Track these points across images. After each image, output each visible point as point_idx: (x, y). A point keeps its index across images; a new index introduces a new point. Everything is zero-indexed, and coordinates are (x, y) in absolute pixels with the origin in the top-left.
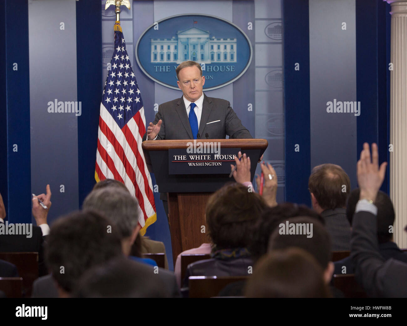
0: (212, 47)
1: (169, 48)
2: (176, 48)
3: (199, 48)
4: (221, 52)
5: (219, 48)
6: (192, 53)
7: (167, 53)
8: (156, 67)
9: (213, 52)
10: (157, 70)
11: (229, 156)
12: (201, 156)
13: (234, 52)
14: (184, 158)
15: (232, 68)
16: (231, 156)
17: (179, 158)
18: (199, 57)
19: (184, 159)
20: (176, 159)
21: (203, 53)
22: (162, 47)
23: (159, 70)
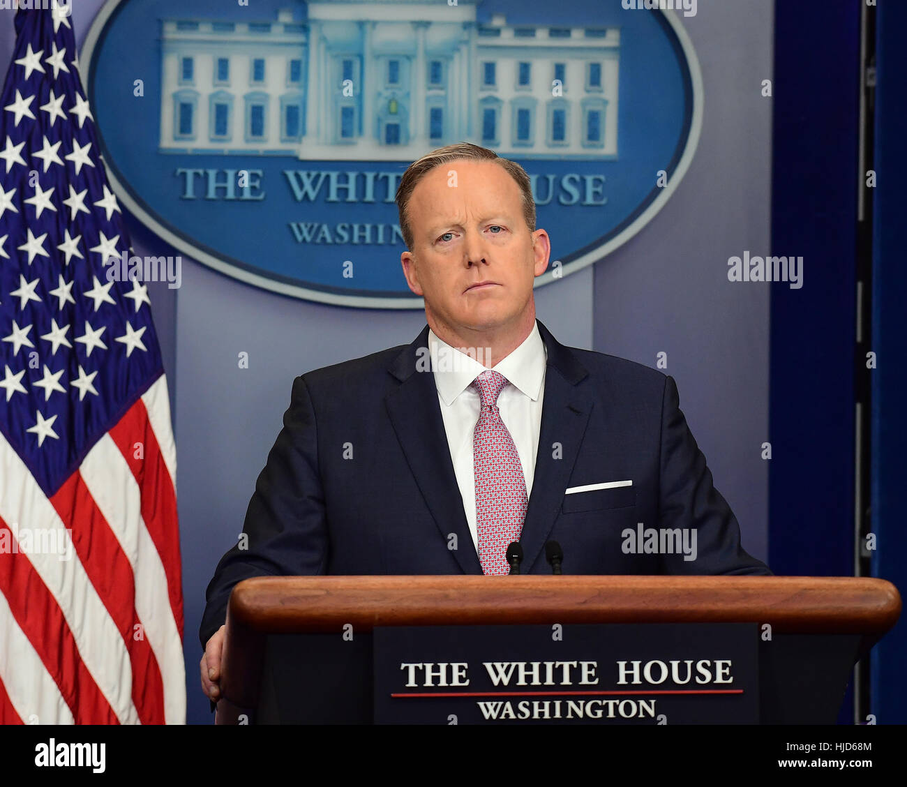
0: (490, 73)
1: (258, 71)
2: (297, 71)
3: (417, 74)
4: (535, 102)
5: (524, 76)
6: (382, 102)
7: (247, 98)
8: (190, 173)
9: (496, 100)
10: (195, 191)
11: (694, 666)
12: (549, 665)
13: (606, 102)
14: (456, 674)
15: (590, 189)
16: (704, 665)
17: (429, 674)
18: (418, 123)
19: (456, 682)
20: (412, 683)
21: (437, 105)
22: (223, 69)
23: (206, 191)
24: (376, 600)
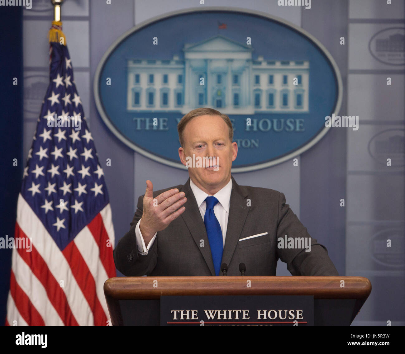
0: (257, 80)
1: (165, 79)
2: (181, 79)
3: (228, 80)
4: (275, 91)
5: (271, 80)
6: (215, 91)
7: (161, 90)
8: (139, 120)
9: (260, 90)
10: (141, 127)
11: (288, 313)
12: (230, 312)
13: (304, 91)
14: (193, 315)
15: (298, 125)
16: (292, 312)
17: (182, 315)
18: (229, 99)
19: (193, 318)
20: (175, 318)
21: (237, 92)
22: (151, 79)
23: (145, 127)
24: (161, 286)
